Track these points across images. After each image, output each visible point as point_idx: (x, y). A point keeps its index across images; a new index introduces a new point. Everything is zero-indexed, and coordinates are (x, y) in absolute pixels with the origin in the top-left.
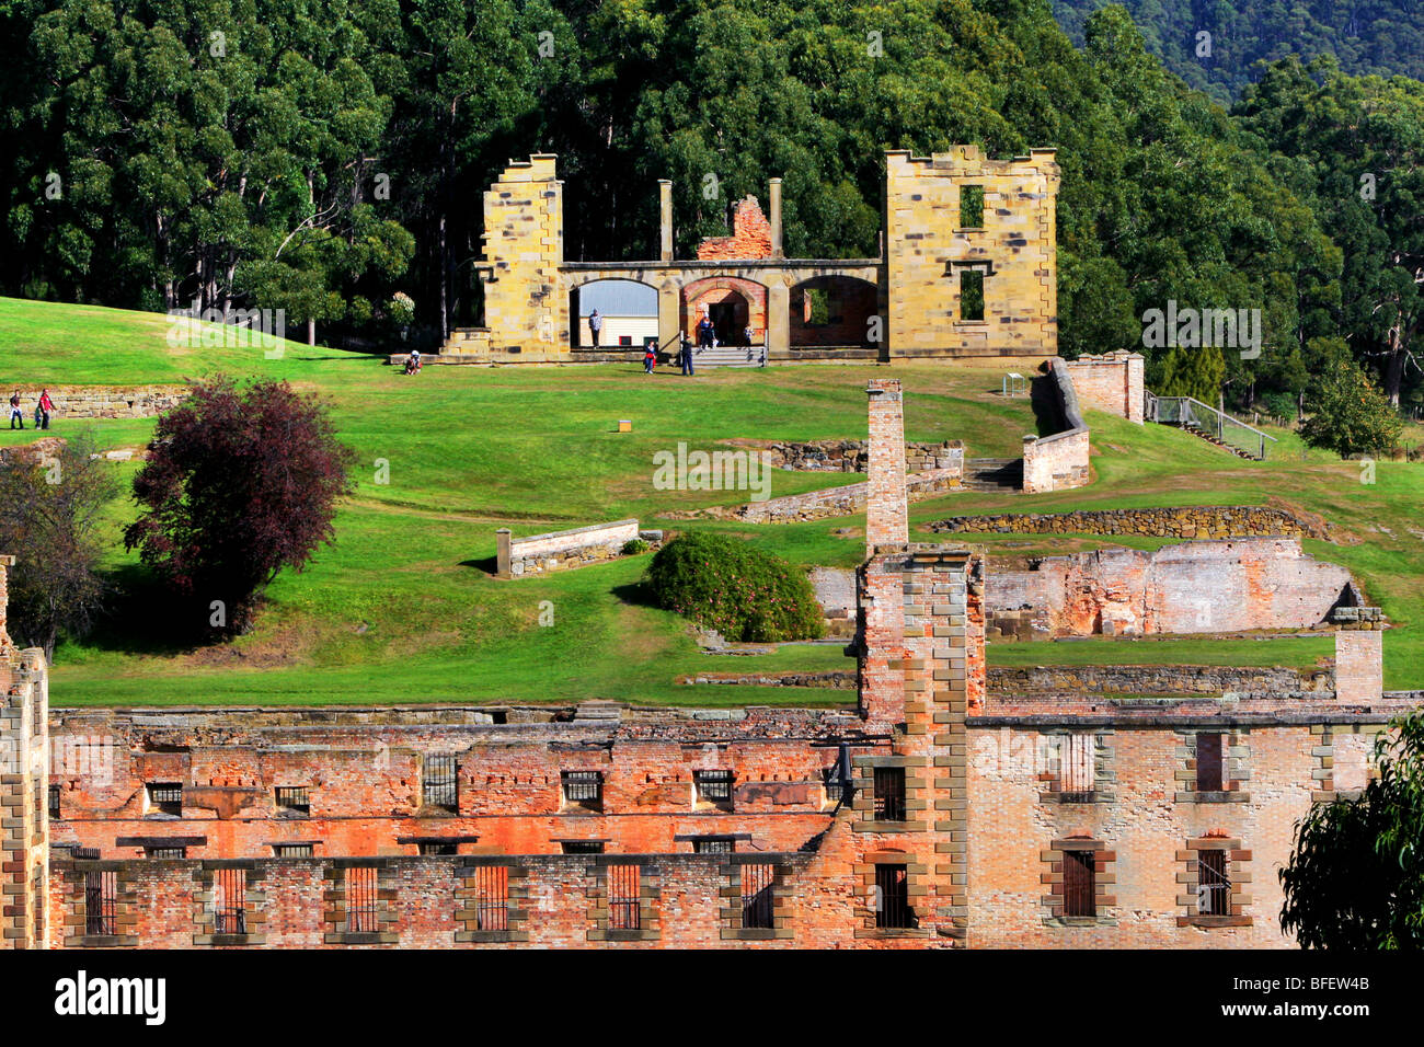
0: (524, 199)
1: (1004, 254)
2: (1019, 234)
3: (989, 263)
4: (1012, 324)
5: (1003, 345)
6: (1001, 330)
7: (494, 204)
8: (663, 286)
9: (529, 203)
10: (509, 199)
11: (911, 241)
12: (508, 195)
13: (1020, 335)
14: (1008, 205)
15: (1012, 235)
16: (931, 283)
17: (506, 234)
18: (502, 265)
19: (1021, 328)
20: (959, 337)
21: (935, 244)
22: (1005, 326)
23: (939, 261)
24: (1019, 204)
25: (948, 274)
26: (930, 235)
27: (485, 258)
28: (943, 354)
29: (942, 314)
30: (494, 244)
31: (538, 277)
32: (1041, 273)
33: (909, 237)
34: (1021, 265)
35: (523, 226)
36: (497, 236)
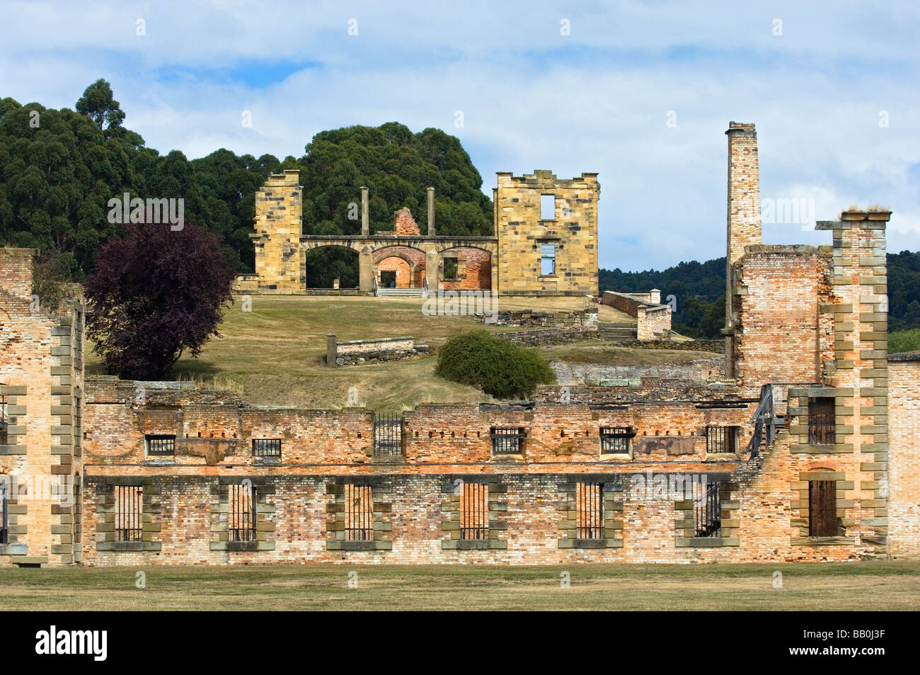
0: (279, 196)
1: (567, 235)
2: (576, 223)
3: (558, 240)
4: (572, 277)
5: (566, 290)
6: (565, 280)
7: (262, 199)
8: (363, 251)
9: (283, 199)
10: (272, 197)
11: (512, 226)
12: (271, 194)
13: (576, 283)
14: (571, 205)
15: (572, 224)
16: (524, 252)
17: (268, 217)
18: (267, 236)
19: (577, 279)
20: (540, 284)
21: (527, 228)
22: (568, 278)
23: (529, 238)
24: (577, 206)
25: (534, 246)
26: (523, 223)
27: (255, 231)
28: (531, 294)
29: (530, 270)
30: (262, 222)
31: (288, 243)
32: (589, 247)
33: (511, 223)
34: (578, 241)
35: (279, 213)
36: (263, 218)
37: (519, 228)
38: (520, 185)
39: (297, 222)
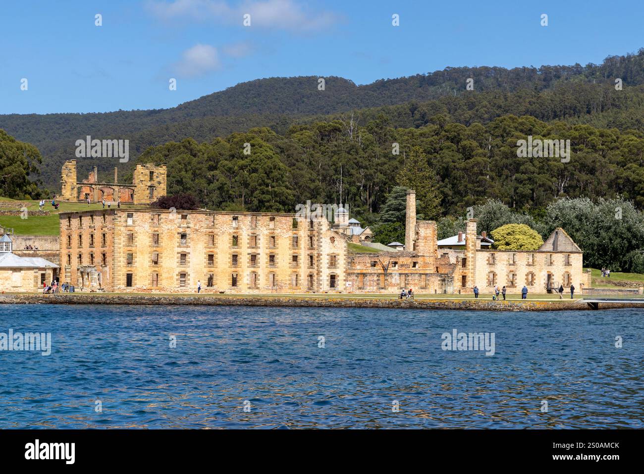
1: (157, 185)
3: (155, 187)
7: (64, 169)
8: (96, 188)
9: (71, 169)
12: (67, 168)
15: (159, 182)
16: (144, 190)
17: (67, 175)
18: (66, 182)
20: (149, 201)
21: (145, 182)
23: (146, 186)
24: (160, 176)
25: (148, 189)
27: (62, 180)
29: (146, 196)
31: (72, 185)
32: (164, 189)
33: (141, 181)
34: (160, 188)
35: (69, 174)
36: (65, 176)
37: (143, 182)
38: (143, 168)
39: (75, 177)
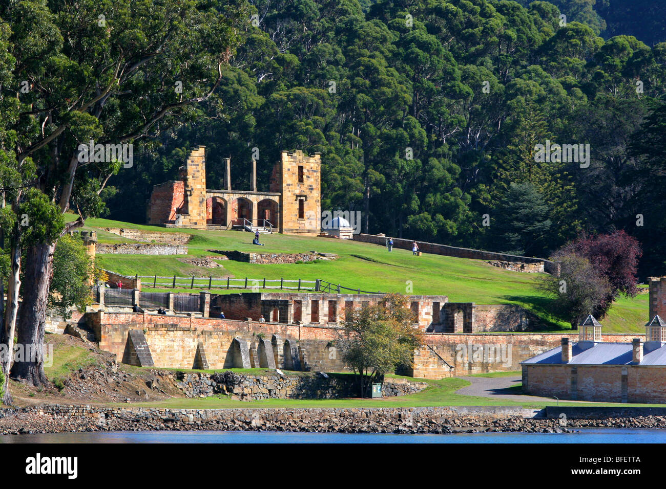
0: (197, 163)
1: (309, 193)
2: (312, 186)
3: (306, 196)
4: (310, 220)
5: (308, 228)
6: (308, 222)
7: (190, 165)
8: (229, 200)
9: (198, 165)
10: (193, 163)
11: (288, 187)
12: (193, 161)
13: (312, 225)
14: (309, 174)
15: (310, 186)
16: (292, 203)
17: (192, 177)
18: (192, 189)
20: (298, 225)
21: (293, 188)
23: (294, 195)
24: (312, 174)
25: (296, 200)
26: (292, 185)
27: (189, 186)
28: (295, 231)
29: (295, 216)
30: (190, 180)
31: (201, 195)
32: (317, 201)
33: (287, 185)
34: (312, 197)
35: (197, 174)
38: (291, 160)
39: (204, 180)
